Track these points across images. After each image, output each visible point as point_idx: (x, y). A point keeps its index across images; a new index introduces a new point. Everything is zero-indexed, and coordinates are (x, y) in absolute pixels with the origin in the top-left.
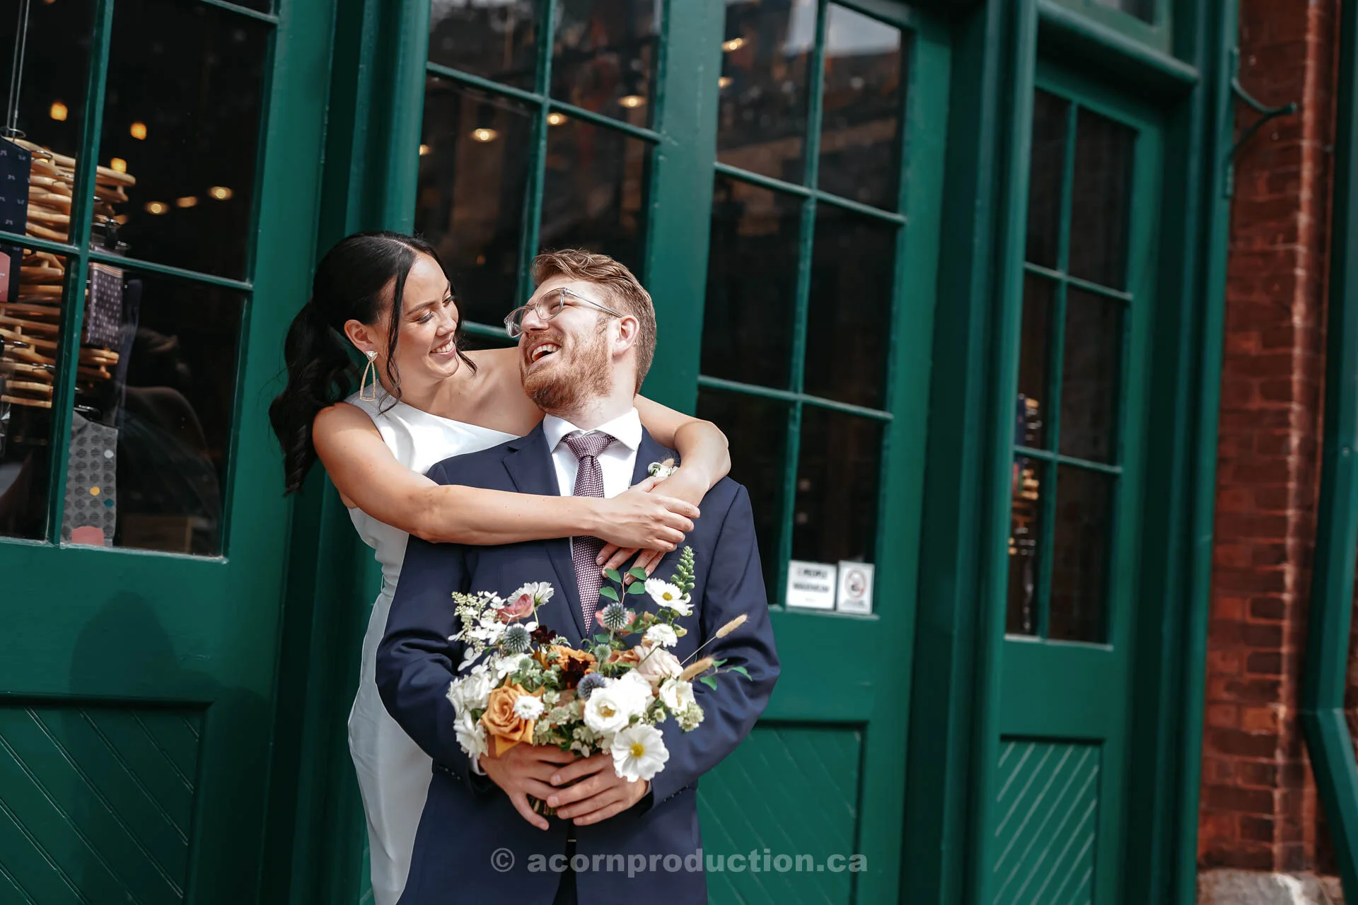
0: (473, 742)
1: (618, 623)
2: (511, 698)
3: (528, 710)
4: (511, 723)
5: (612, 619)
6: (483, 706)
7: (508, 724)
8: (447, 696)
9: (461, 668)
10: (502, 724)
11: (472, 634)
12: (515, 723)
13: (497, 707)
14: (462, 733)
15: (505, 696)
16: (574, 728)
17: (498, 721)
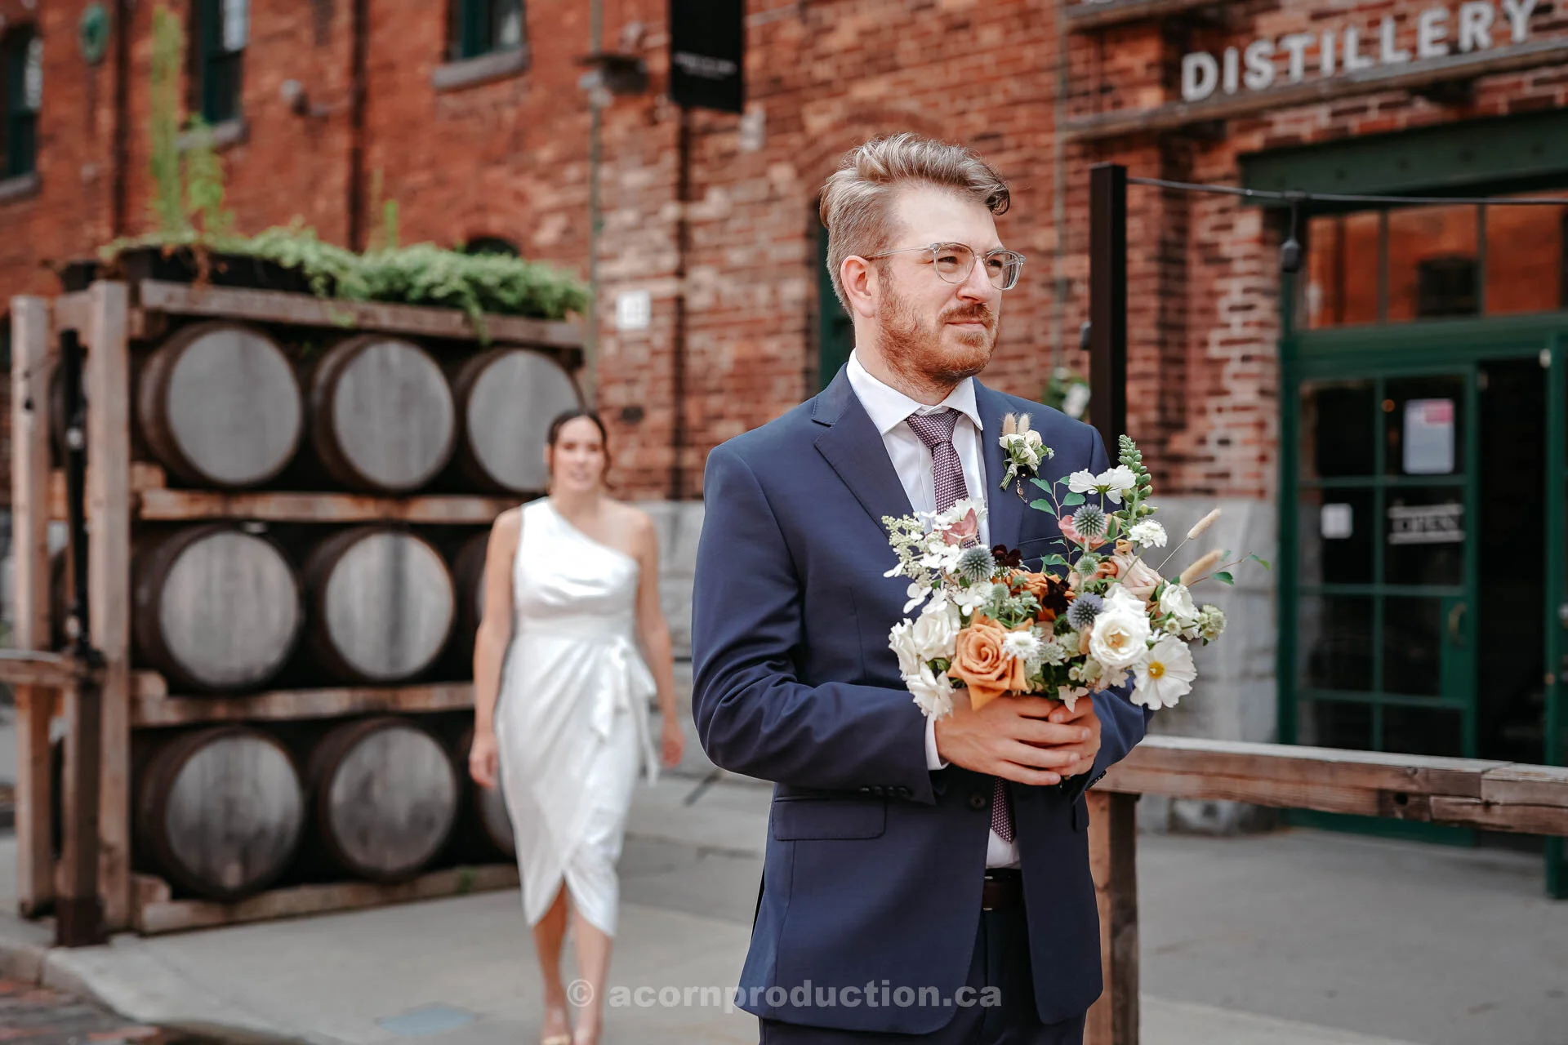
0: (937, 699)
1: (1093, 530)
2: (991, 639)
3: (1025, 648)
4: (997, 668)
5: (1085, 526)
6: (951, 653)
7: (991, 669)
8: (891, 646)
9: (907, 608)
10: (984, 671)
11: (914, 567)
12: (1002, 667)
13: (972, 651)
14: (919, 689)
15: (981, 635)
16: (1069, 668)
17: (976, 668)
